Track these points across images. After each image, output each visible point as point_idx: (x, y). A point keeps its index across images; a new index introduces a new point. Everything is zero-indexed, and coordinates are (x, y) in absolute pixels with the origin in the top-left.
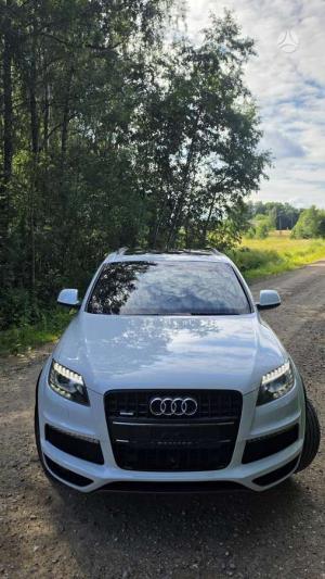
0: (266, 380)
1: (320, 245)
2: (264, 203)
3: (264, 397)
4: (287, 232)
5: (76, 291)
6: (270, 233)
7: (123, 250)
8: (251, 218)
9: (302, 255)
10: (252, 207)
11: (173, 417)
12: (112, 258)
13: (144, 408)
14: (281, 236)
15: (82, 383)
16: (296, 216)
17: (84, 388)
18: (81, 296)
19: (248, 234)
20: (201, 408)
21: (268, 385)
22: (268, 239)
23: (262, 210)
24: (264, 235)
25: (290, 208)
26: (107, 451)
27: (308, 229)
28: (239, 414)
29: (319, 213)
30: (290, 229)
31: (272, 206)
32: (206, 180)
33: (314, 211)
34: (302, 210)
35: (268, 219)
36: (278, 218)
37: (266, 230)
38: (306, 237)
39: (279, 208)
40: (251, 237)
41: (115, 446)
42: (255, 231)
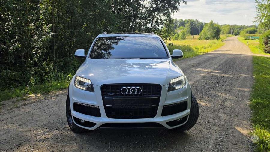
0: (172, 81)
1: (215, 43)
2: (184, 20)
3: (171, 88)
4: (197, 37)
5: (84, 50)
6: (187, 37)
7: (105, 33)
8: (176, 28)
9: (205, 48)
10: (176, 22)
11: (131, 95)
12: (101, 36)
13: (118, 92)
14: (193, 38)
15: (90, 83)
16: (202, 26)
17: (92, 85)
18: (86, 53)
19: (175, 37)
20: (143, 91)
21: (174, 84)
22: (186, 40)
23: (183, 24)
24: (184, 38)
25: (199, 23)
26: (102, 111)
27: (209, 34)
28: (160, 94)
29: (215, 25)
30: (198, 35)
31: (188, 21)
32: (150, 5)
33: (212, 24)
34: (205, 24)
35: (186, 29)
36: (191, 29)
37: (185, 35)
38: (208, 39)
39: (192, 22)
40: (176, 39)
41: (106, 108)
42: (178, 36)
